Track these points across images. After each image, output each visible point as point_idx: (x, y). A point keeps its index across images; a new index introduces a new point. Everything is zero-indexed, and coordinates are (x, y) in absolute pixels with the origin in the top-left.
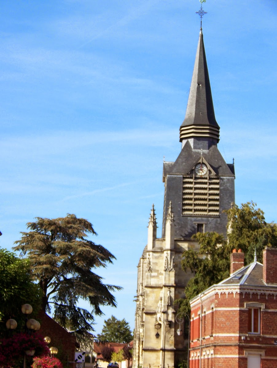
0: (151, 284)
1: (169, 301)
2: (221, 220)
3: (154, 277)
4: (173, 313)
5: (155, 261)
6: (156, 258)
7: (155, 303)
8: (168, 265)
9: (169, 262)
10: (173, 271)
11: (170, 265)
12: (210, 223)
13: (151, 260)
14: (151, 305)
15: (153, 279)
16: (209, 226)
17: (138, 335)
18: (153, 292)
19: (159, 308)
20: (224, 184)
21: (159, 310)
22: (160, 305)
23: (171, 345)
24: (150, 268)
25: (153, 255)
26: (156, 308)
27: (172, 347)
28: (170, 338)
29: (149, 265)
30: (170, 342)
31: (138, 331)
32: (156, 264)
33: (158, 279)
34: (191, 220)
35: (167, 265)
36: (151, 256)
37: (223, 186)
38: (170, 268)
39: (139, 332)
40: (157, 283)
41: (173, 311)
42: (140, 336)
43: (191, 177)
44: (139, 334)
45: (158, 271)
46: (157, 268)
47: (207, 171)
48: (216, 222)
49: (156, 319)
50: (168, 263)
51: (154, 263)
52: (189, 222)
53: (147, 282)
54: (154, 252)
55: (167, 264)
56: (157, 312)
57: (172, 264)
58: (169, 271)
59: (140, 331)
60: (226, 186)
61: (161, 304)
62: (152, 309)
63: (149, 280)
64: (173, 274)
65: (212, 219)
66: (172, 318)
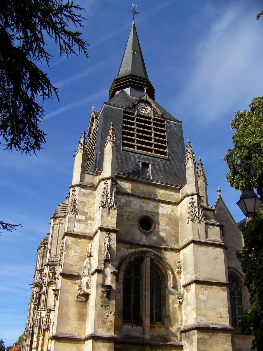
0: (75, 231)
1: (107, 252)
2: (170, 164)
3: (79, 221)
4: (114, 273)
5: (83, 199)
6: (84, 195)
7: (80, 261)
8: (107, 199)
9: (109, 195)
10: (115, 208)
11: (111, 199)
12: (158, 164)
13: (77, 197)
14: (72, 263)
15: (77, 225)
16: (157, 167)
17: (38, 321)
18: (77, 244)
19: (85, 268)
20: (171, 127)
21: (87, 271)
22: (87, 264)
23: (109, 330)
24: (75, 207)
25: (80, 191)
26: (80, 269)
27: (111, 334)
28: (108, 316)
29: (73, 203)
30: (108, 324)
31: (39, 314)
32: (84, 203)
33: (86, 226)
34: (134, 157)
35: (105, 199)
36: (77, 193)
37: (170, 130)
38: (110, 203)
39: (40, 316)
40: (84, 231)
41: (114, 270)
42: (41, 322)
43: (133, 112)
44: (40, 319)
45: (87, 213)
46: (85, 209)
47: (151, 111)
48: (165, 165)
49: (80, 286)
50: (107, 196)
51: (81, 202)
52: (132, 159)
53: (68, 228)
54: (81, 186)
55: (105, 197)
56: (81, 274)
57: (113, 198)
58: (109, 208)
59: (42, 314)
60: (173, 129)
61: (89, 262)
62: (75, 270)
63: (72, 225)
64: (114, 213)
65: (160, 160)
66: (112, 281)
